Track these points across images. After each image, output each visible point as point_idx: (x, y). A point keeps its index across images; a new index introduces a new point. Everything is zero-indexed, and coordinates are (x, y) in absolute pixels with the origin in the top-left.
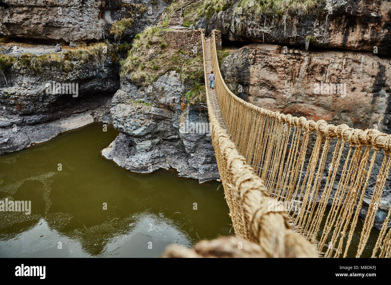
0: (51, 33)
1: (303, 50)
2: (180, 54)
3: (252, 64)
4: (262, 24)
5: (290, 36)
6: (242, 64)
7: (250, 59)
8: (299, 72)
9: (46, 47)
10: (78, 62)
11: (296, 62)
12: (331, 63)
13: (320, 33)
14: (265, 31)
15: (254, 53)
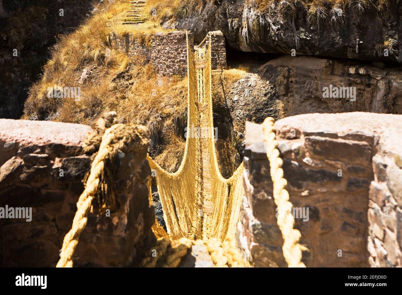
1: (374, 68)
3: (284, 96)
5: (346, 44)
6: (266, 95)
11: (364, 90)
15: (286, 74)
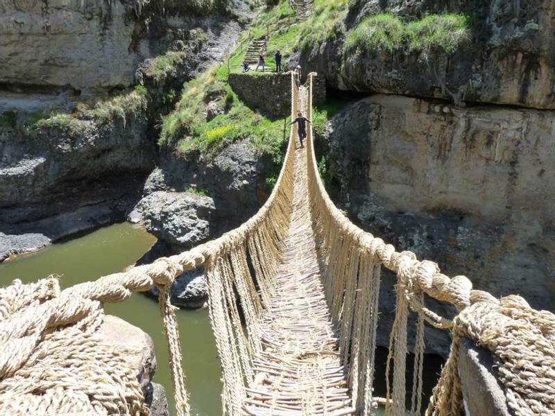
0: (52, 76)
1: (456, 108)
3: (375, 129)
4: (389, 65)
5: (434, 85)
6: (358, 129)
7: (372, 120)
8: (451, 142)
9: (43, 97)
10: (92, 122)
11: (446, 127)
12: (503, 129)
13: (483, 81)
14: (394, 76)
15: (378, 111)
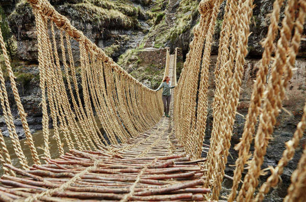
2: (152, 67)
8: (244, 75)
13: (258, 44)
